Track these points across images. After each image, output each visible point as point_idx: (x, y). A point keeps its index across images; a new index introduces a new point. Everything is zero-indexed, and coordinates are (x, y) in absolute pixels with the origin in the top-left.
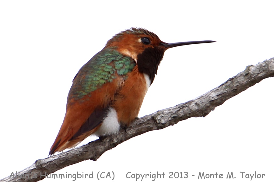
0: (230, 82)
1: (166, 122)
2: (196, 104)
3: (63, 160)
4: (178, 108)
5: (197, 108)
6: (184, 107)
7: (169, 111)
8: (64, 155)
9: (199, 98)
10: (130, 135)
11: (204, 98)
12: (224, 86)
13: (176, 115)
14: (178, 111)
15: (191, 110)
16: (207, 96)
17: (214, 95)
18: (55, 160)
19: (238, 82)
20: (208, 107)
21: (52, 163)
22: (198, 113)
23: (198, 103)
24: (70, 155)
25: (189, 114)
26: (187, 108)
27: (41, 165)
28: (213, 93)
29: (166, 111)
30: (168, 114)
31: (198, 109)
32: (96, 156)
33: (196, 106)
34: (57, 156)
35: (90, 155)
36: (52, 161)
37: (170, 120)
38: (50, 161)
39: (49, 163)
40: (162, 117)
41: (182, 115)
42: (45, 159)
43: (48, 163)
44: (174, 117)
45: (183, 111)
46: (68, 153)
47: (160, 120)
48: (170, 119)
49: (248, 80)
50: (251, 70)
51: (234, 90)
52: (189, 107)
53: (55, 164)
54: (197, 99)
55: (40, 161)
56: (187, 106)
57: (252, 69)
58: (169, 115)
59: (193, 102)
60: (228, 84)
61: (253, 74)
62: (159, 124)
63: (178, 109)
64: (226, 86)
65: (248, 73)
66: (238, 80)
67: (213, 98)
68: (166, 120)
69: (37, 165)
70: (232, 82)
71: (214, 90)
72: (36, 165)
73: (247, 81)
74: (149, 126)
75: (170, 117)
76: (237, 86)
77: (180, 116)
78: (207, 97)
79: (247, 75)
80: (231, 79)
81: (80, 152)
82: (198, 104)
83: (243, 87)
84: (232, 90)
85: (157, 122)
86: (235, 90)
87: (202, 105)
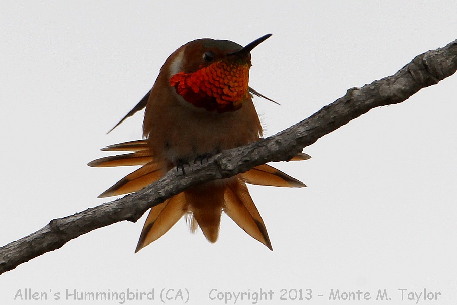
0: (325, 112)
1: (235, 168)
2: (277, 142)
3: (89, 220)
4: (251, 148)
5: (277, 148)
6: (259, 147)
7: (239, 153)
8: (90, 213)
9: (281, 135)
10: (184, 185)
11: (288, 134)
12: (316, 118)
13: (248, 159)
14: (252, 152)
15: (269, 151)
16: (292, 131)
17: (302, 129)
18: (77, 219)
19: (336, 112)
20: (294, 147)
21: (73, 224)
22: (279, 155)
23: (279, 141)
24: (99, 214)
25: (267, 156)
26: (264, 148)
27: (58, 227)
28: (300, 128)
29: (235, 153)
30: (237, 156)
31: (279, 150)
32: (135, 214)
33: (276, 145)
34: (81, 214)
35: (127, 213)
36: (73, 222)
37: (240, 165)
38: (71, 221)
39: (69, 224)
40: (229, 160)
41: (257, 157)
42: (64, 218)
43: (67, 224)
44: (246, 161)
45: (259, 153)
46: (95, 210)
47: (226, 165)
48: (240, 163)
49: (349, 109)
50: (355, 96)
51: (329, 123)
52: (267, 147)
53: (77, 225)
54: (278, 136)
55: (57, 222)
56: (264, 146)
57: (356, 93)
58: (238, 158)
59: (272, 139)
60: (322, 115)
61: (358, 101)
62: (225, 170)
63: (251, 150)
64: (319, 117)
65: (350, 100)
66: (337, 109)
67: (300, 134)
68: (235, 164)
69: (53, 226)
70: (328, 112)
71: (303, 123)
72: (51, 227)
73: (348, 111)
74: (211, 173)
75: (240, 160)
76: (335, 117)
77: (254, 160)
78: (293, 133)
79: (349, 101)
80: (326, 108)
81: (112, 209)
82: (280, 143)
83: (344, 120)
84: (328, 123)
85: (221, 168)
86: (332, 123)
87: (285, 145)
